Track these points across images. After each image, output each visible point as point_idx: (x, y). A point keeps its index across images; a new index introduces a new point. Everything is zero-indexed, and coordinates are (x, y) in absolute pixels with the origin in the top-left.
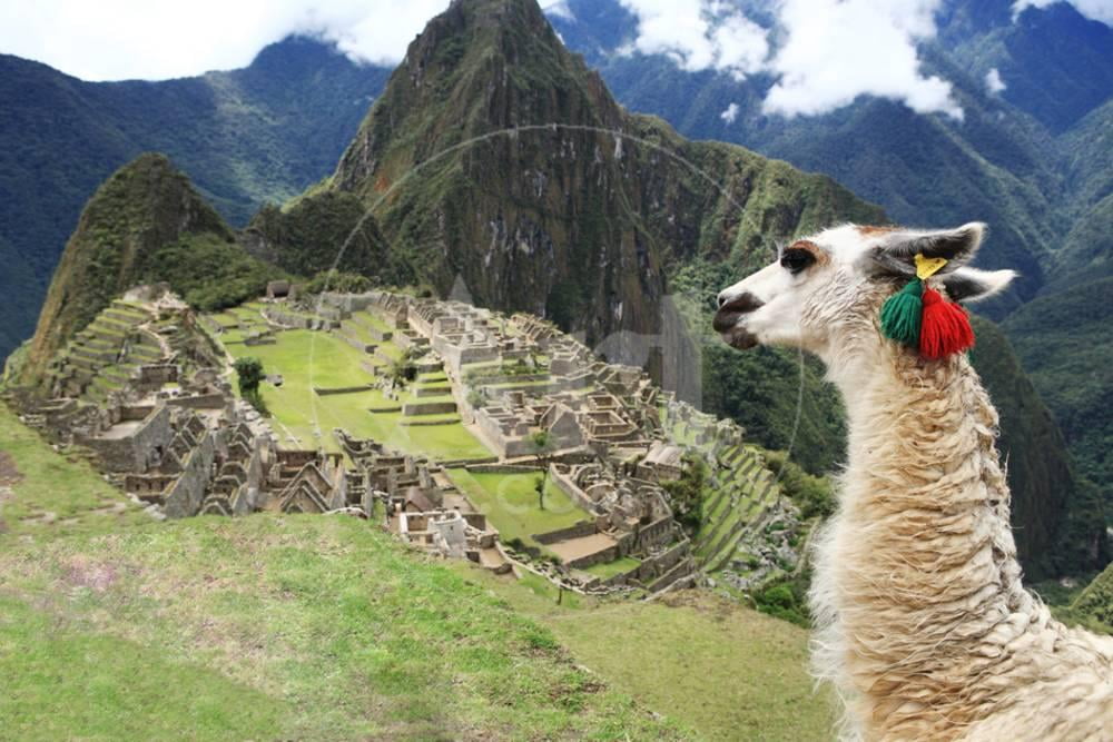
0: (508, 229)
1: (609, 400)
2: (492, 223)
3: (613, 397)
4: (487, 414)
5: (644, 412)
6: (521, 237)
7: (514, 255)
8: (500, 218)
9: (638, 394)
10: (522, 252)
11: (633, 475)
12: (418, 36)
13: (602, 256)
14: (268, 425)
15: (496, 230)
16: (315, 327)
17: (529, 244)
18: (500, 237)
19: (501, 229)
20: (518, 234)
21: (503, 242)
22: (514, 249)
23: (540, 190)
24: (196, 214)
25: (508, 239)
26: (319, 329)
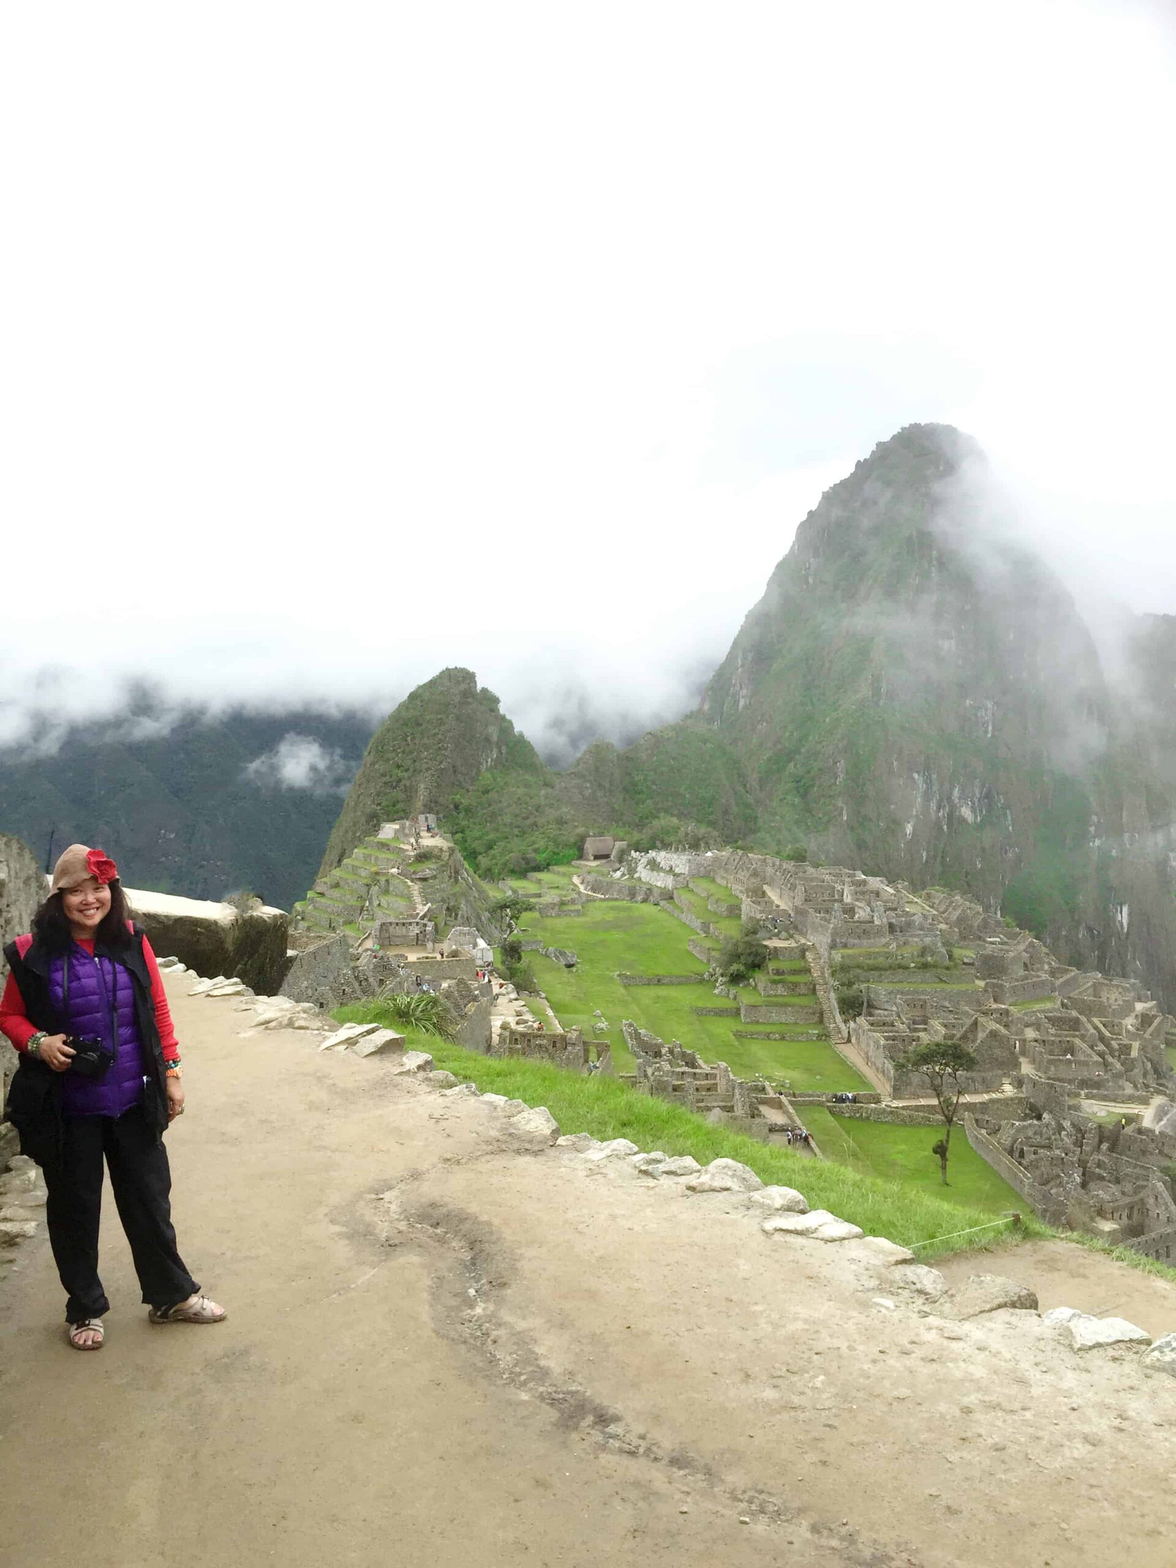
0: (942, 785)
1: (1075, 1025)
2: (916, 776)
3: (1083, 1019)
4: (867, 1027)
5: (1136, 1045)
6: (960, 798)
7: (950, 824)
8: (927, 768)
9: (1129, 1022)
10: (962, 820)
11: (1112, 1149)
12: (811, 513)
13: (1092, 829)
14: (523, 1003)
15: (921, 785)
16: (639, 898)
17: (973, 810)
18: (927, 797)
19: (929, 783)
20: (956, 793)
21: (933, 806)
22: (950, 816)
23: (990, 728)
24: (504, 750)
25: (940, 801)
26: (644, 901)
